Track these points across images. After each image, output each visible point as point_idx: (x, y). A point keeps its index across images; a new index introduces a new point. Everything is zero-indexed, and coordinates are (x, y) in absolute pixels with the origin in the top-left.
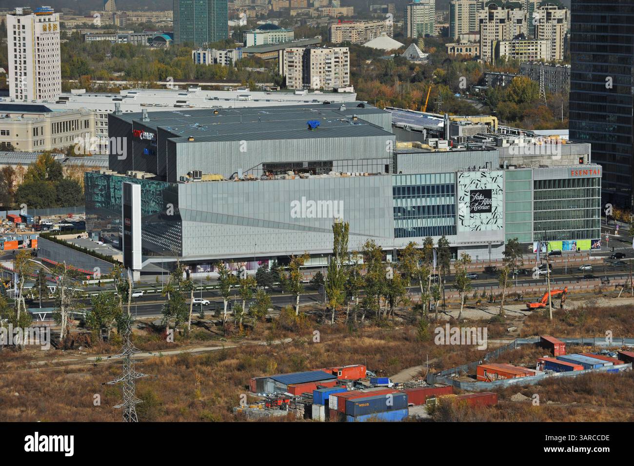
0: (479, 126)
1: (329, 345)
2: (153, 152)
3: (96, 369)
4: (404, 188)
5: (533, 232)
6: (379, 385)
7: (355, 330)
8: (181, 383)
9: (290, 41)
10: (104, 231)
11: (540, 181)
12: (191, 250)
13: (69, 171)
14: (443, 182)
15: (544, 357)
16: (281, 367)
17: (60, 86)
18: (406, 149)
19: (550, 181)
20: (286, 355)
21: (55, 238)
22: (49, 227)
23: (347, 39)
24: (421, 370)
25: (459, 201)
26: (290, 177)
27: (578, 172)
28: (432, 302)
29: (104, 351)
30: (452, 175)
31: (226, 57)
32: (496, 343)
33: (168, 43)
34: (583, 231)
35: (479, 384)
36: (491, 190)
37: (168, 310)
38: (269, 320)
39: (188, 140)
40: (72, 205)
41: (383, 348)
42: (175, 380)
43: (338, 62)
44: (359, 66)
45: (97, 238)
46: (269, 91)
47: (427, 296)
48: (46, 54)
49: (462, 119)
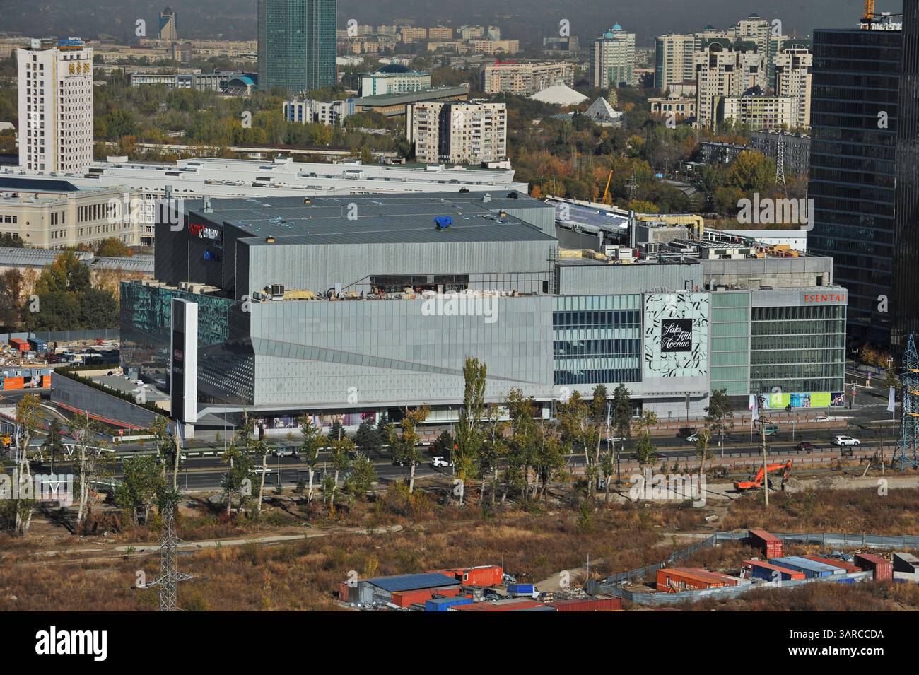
0: (677, 229)
1: (454, 537)
2: (216, 257)
3: (127, 564)
4: (568, 315)
5: (749, 379)
6: (519, 594)
7: (492, 516)
8: (244, 587)
9: (424, 90)
10: (145, 365)
11: (761, 309)
12: (266, 396)
13: (99, 278)
14: (623, 308)
15: (753, 559)
16: (384, 566)
17: (91, 152)
18: (573, 260)
19: (774, 309)
20: (393, 549)
21: (76, 375)
22: (68, 358)
23: (508, 88)
24: (579, 574)
25: (645, 335)
26: (408, 297)
27: (814, 298)
28: (602, 478)
29: (139, 539)
30: (637, 298)
31: (331, 112)
32: (687, 538)
33: (249, 89)
34: (819, 381)
35: (658, 596)
36: (690, 320)
37: (231, 482)
38: (372, 499)
39: (265, 241)
40: (101, 327)
41: (529, 541)
42: (236, 581)
43: (490, 124)
44: (522, 128)
45: (135, 375)
46: (391, 165)
47: (595, 470)
48: (72, 105)
49: (653, 219)
